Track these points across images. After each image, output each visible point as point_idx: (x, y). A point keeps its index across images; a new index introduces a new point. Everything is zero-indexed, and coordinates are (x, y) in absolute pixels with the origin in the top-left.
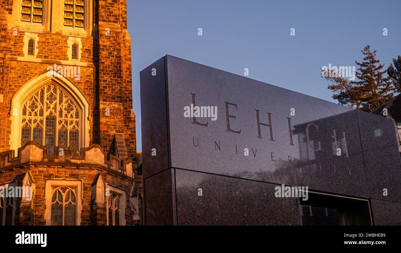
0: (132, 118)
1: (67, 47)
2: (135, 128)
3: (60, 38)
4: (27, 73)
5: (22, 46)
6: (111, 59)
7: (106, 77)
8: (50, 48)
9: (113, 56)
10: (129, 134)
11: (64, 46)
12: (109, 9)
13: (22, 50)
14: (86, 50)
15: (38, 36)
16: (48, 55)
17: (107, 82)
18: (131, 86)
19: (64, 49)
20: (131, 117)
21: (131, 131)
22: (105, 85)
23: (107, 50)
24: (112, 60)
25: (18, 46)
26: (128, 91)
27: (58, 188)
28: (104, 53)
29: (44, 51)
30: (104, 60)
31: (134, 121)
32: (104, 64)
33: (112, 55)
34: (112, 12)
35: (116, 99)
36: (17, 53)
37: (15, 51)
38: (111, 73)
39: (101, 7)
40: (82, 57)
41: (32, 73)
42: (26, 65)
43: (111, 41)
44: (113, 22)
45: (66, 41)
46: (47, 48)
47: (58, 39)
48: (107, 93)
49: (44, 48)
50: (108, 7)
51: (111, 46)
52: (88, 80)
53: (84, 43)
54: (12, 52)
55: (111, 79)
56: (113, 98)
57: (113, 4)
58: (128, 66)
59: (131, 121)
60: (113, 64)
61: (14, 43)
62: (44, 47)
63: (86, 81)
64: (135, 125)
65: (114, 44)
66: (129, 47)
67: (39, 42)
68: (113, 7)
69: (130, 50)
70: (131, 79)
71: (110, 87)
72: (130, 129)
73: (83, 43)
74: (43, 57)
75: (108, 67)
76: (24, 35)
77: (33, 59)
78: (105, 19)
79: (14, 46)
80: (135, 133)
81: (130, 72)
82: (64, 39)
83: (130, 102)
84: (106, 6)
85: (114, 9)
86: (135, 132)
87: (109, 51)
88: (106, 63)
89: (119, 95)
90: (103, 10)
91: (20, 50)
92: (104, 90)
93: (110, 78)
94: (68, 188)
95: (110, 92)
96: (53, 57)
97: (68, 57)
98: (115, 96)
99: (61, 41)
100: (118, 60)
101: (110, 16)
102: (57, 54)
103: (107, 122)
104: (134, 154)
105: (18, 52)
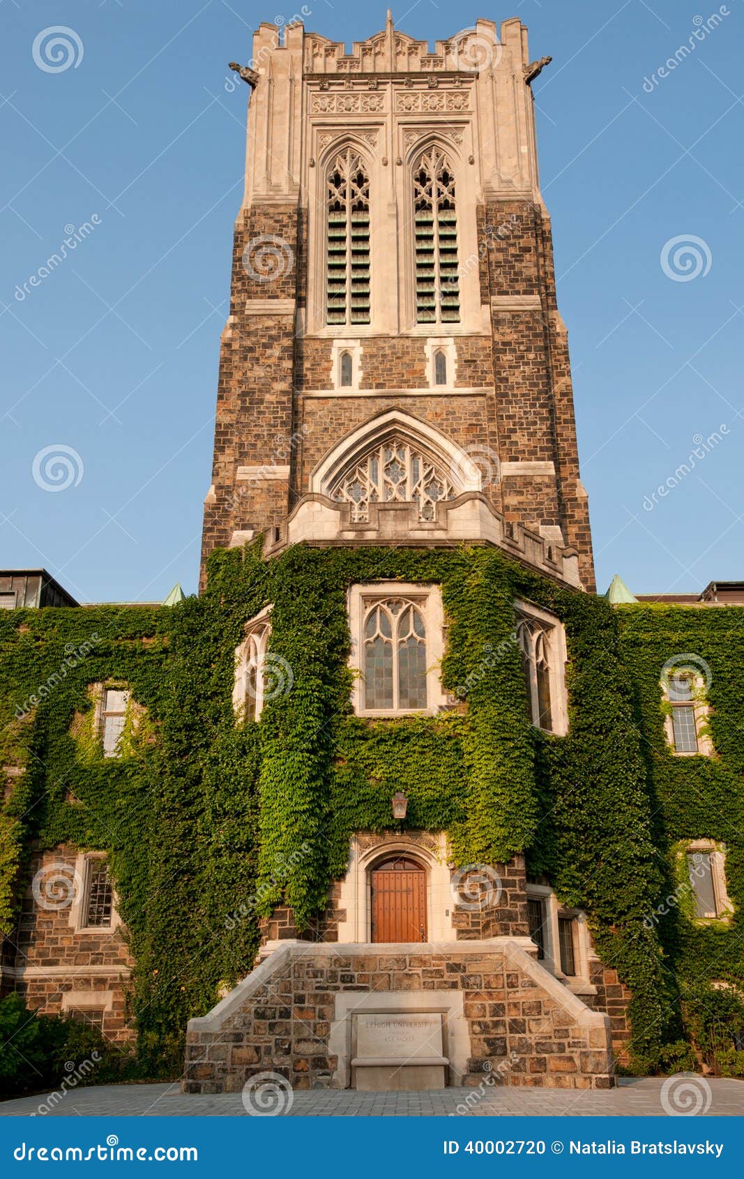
0: (579, 499)
1: (423, 360)
2: (587, 520)
3: (408, 343)
4: (340, 421)
5: (329, 369)
6: (522, 369)
7: (514, 410)
8: (388, 367)
9: (527, 364)
10: (576, 534)
11: (419, 360)
12: (513, 267)
13: (328, 376)
14: (466, 361)
15: (361, 345)
16: (384, 380)
17: (517, 420)
18: (574, 429)
19: (417, 366)
20: (577, 496)
21: (579, 528)
22: (512, 427)
23: (514, 351)
24: (524, 372)
25: (319, 369)
26: (567, 440)
27: (379, 603)
28: (505, 358)
29: (375, 373)
30: (505, 374)
31: (586, 505)
32: (508, 382)
33: (526, 360)
34: (519, 273)
35: (539, 453)
36: (319, 384)
37: (313, 381)
38: (525, 400)
39: (494, 264)
40: (459, 377)
41: (351, 420)
42: (336, 405)
43: (521, 331)
44: (523, 294)
45: (422, 348)
46: (381, 367)
47: (403, 345)
48: (517, 442)
49: (377, 368)
50: (511, 262)
51: (523, 343)
52: (475, 422)
53: (461, 348)
54: (308, 383)
55: (524, 412)
56: (533, 453)
57: (522, 256)
58: (564, 388)
59: (579, 506)
60: (527, 379)
61: (312, 365)
62: (376, 364)
63: (470, 425)
64: (587, 514)
65: (529, 336)
66: (565, 347)
67: (364, 357)
68: (522, 261)
69: (566, 353)
70: (572, 416)
71: (524, 429)
72: (576, 522)
73: (459, 349)
74: (374, 385)
75: (518, 388)
76: (332, 346)
77: (354, 390)
78: (504, 288)
79: (313, 370)
80: (590, 530)
81: (571, 400)
82: (418, 344)
83: (573, 465)
84: (506, 261)
85: (524, 264)
86: (588, 528)
87: (518, 353)
88: (511, 379)
89: (545, 445)
90: (498, 272)
91: (324, 377)
92: (509, 437)
93: (522, 410)
94: (407, 603)
95: (525, 440)
96: (395, 383)
97: (428, 380)
98: (536, 447)
99: (410, 350)
100: (539, 369)
101: (517, 281)
102: (403, 376)
103: (519, 503)
104: (588, 576)
105: (320, 381)
